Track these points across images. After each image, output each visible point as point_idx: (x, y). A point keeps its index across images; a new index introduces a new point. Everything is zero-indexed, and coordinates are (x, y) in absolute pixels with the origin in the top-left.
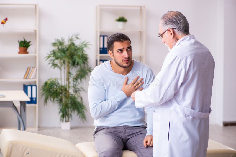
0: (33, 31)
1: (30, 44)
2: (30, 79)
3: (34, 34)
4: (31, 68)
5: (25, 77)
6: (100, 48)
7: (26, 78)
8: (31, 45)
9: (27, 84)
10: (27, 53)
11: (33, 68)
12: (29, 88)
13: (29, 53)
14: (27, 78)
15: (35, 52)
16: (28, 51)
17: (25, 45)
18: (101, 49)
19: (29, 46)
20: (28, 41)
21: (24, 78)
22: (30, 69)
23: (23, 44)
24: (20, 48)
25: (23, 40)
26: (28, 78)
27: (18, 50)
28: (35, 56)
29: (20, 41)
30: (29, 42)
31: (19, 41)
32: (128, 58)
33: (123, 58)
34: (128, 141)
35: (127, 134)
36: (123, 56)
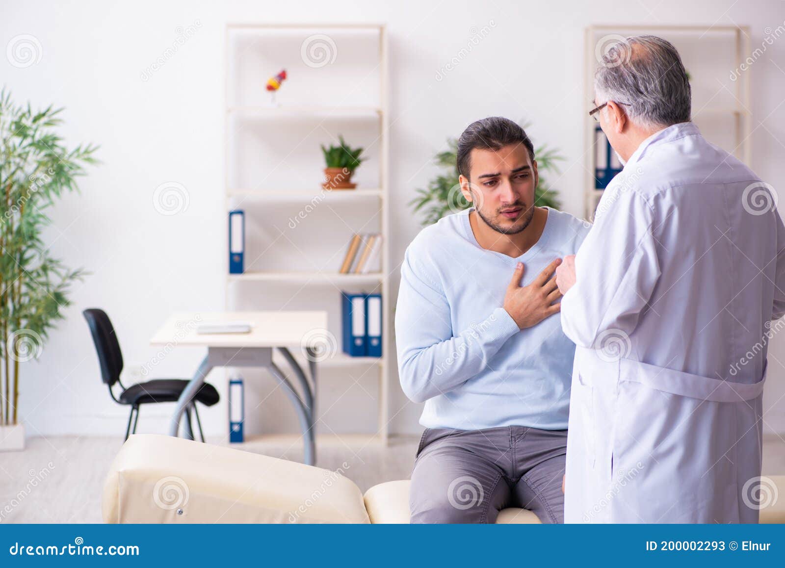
0: (372, 114)
1: (361, 156)
2: (360, 273)
3: (373, 125)
4: (365, 238)
5: (345, 269)
6: (597, 171)
7: (348, 272)
8: (366, 159)
9: (351, 291)
10: (353, 187)
11: (372, 239)
12: (358, 305)
13: (359, 188)
14: (351, 270)
15: (381, 186)
16: (354, 180)
17: (343, 161)
18: (601, 175)
19: (357, 164)
20: (353, 146)
21: (341, 272)
22: (360, 241)
23: (336, 156)
24: (327, 172)
25: (337, 144)
26: (355, 273)
27: (323, 178)
28: (380, 201)
29: (328, 148)
30: (359, 151)
31: (323, 149)
32: (517, 203)
33: (500, 205)
34: (524, 478)
35: (518, 456)
36: (499, 198)
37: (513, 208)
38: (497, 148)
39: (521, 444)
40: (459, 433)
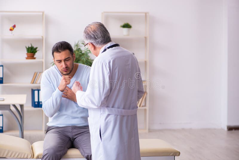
0: (41, 37)
1: (37, 50)
2: (37, 83)
3: (40, 41)
4: (38, 73)
7: (33, 83)
8: (38, 50)
9: (34, 89)
10: (35, 58)
11: (40, 74)
12: (36, 92)
13: (36, 58)
14: (34, 82)
15: (43, 58)
16: (35, 56)
17: (32, 51)
19: (36, 52)
21: (31, 83)
23: (30, 50)
24: (27, 54)
25: (30, 46)
26: (35, 83)
27: (26, 56)
28: (43, 62)
29: (27, 47)
30: (36, 48)
31: (26, 47)
32: (66, 68)
33: (62, 68)
34: (75, 140)
35: (74, 134)
36: (62, 66)
37: (65, 69)
38: (60, 52)
39: (75, 130)
40: (58, 128)
